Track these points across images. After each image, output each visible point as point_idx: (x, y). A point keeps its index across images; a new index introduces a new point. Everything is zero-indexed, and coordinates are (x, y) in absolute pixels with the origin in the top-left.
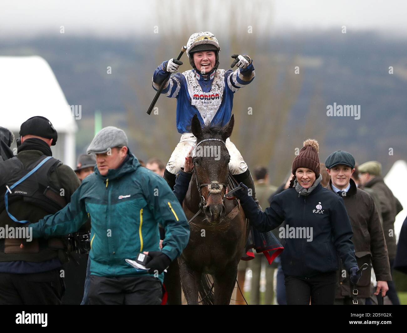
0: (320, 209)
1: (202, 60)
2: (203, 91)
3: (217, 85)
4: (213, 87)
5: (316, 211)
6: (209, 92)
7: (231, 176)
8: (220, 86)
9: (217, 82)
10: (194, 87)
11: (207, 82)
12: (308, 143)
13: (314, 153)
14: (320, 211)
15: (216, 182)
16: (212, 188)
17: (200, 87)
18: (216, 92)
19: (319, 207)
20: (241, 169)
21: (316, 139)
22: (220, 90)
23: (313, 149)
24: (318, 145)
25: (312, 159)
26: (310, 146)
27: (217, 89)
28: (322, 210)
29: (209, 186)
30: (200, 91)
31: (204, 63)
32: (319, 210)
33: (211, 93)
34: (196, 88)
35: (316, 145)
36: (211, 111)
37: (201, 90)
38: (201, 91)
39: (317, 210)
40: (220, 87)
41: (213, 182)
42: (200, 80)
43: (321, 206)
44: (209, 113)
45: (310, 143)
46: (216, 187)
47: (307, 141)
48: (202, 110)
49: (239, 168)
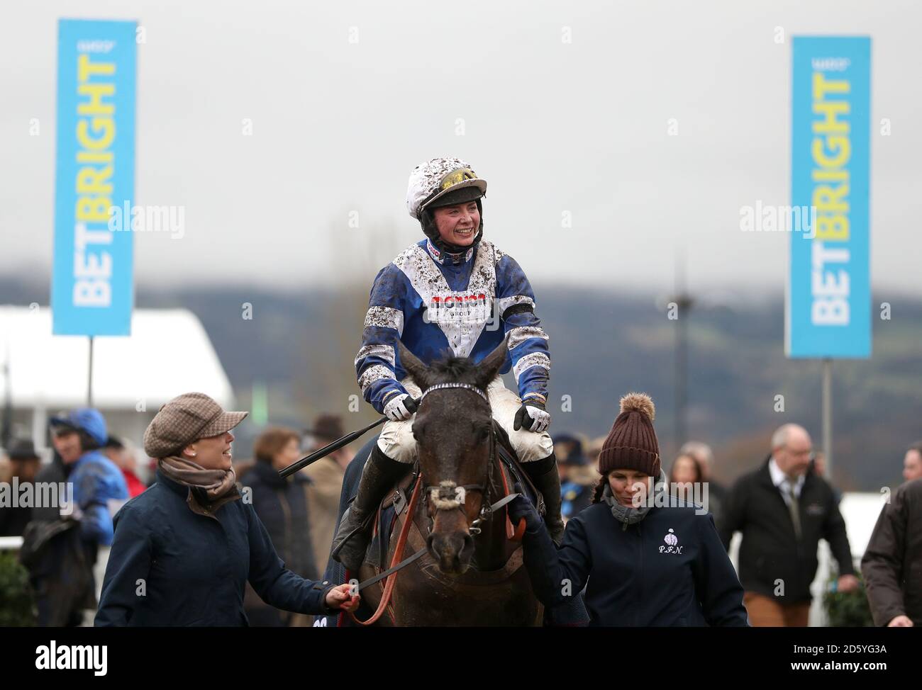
0: (675, 544)
1: (459, 222)
2: (452, 289)
3: (483, 274)
4: (472, 280)
5: (666, 549)
6: (466, 289)
7: (517, 464)
8: (488, 277)
9: (482, 267)
10: (430, 281)
11: (458, 269)
12: (632, 403)
13: (647, 429)
14: (675, 549)
15: (451, 483)
16: (441, 498)
17: (444, 279)
18: (479, 290)
19: (671, 539)
20: (543, 450)
21: (648, 394)
22: (489, 286)
23: (645, 419)
24: (652, 405)
25: (644, 447)
26: (635, 409)
27: (481, 284)
28: (678, 545)
29: (435, 493)
30: (443, 288)
31: (465, 229)
32: (673, 546)
33: (469, 293)
34: (435, 283)
35: (650, 409)
36: (470, 332)
37: (446, 288)
38: (446, 290)
39: (667, 546)
40: (489, 279)
41: (444, 483)
42: (444, 264)
43: (674, 537)
44: (466, 335)
45: (634, 404)
46: (448, 494)
47: (627, 398)
48: (450, 329)
49: (540, 446)
